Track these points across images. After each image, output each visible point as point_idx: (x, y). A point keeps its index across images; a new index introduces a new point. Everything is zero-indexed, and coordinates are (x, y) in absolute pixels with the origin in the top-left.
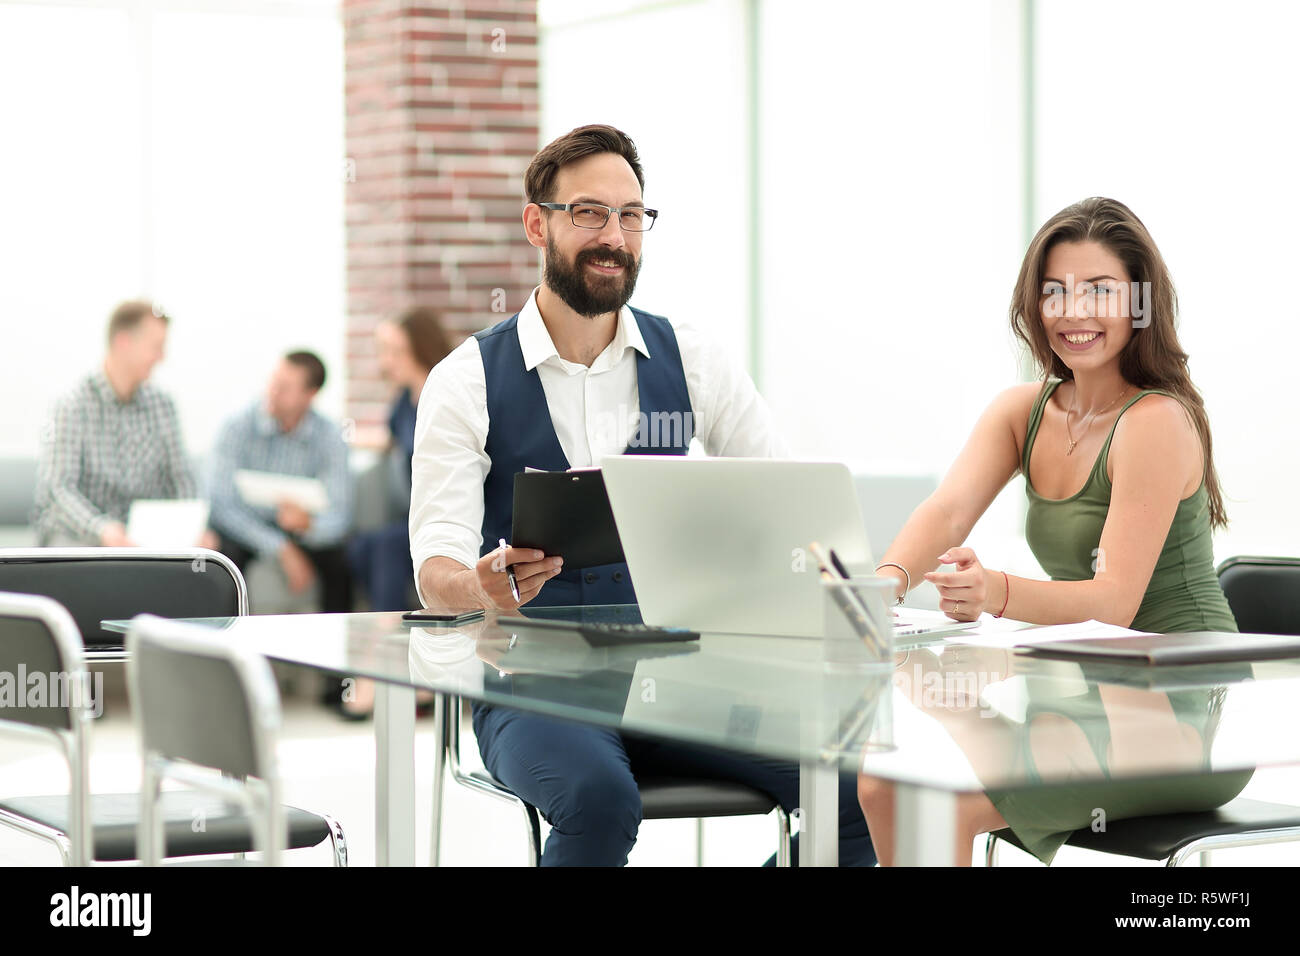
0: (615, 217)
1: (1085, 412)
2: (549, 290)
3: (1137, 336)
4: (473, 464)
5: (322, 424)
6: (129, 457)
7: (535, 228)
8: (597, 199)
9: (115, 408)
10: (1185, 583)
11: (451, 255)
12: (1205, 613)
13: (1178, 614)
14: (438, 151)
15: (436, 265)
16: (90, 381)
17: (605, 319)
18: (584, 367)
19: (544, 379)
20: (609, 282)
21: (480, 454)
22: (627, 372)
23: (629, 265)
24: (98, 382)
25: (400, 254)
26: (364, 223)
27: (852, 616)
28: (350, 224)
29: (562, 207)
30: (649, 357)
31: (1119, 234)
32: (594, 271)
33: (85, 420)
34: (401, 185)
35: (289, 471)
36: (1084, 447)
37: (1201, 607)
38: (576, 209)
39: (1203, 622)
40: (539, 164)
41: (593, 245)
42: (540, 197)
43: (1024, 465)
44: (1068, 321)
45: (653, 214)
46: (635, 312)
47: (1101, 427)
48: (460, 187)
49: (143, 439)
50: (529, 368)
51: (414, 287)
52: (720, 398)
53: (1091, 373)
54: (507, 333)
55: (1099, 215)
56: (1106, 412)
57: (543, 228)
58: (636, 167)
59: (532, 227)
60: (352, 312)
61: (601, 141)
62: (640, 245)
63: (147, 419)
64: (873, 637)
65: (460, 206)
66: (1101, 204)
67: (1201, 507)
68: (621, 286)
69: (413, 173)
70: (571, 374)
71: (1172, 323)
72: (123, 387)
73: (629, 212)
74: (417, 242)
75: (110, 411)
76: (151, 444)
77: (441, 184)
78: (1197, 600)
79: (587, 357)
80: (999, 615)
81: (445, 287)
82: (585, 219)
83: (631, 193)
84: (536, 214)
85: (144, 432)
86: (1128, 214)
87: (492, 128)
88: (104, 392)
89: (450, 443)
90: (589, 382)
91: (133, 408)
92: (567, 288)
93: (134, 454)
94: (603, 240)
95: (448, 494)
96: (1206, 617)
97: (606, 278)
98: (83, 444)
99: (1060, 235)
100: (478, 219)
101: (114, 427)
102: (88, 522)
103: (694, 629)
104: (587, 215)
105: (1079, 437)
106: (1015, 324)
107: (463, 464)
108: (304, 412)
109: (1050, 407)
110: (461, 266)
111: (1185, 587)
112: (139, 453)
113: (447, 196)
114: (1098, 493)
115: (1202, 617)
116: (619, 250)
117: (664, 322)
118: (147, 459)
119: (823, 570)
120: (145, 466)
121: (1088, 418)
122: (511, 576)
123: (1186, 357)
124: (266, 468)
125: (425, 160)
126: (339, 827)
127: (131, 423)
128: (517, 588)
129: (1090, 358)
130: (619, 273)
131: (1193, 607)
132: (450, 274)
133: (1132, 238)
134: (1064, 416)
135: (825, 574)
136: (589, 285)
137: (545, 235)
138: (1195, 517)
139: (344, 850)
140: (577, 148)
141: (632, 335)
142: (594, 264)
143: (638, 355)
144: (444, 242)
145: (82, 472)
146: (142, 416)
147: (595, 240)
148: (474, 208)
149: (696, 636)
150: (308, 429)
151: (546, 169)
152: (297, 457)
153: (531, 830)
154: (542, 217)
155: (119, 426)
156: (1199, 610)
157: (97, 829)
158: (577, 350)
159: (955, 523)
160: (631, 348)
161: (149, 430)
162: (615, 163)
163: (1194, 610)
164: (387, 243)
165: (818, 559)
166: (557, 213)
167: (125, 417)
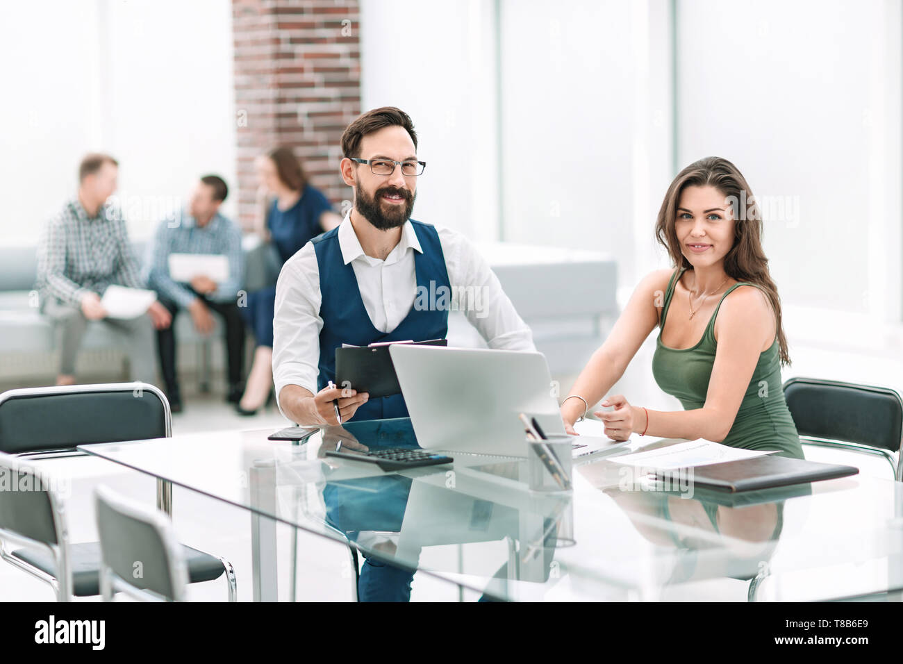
0: (398, 168)
1: (701, 293)
2: (357, 213)
3: (737, 246)
4: (312, 324)
5: (224, 222)
6: (98, 253)
7: (349, 173)
8: (387, 157)
9: (87, 222)
10: (763, 404)
11: (303, 108)
12: (776, 424)
13: (758, 425)
14: (293, 41)
15: (293, 115)
16: (70, 206)
17: (393, 231)
18: (382, 261)
19: (355, 270)
20: (396, 208)
21: (316, 317)
22: (408, 263)
23: (408, 197)
24: (76, 206)
25: (271, 108)
26: (248, 87)
27: (546, 461)
28: (237, 87)
29: (365, 162)
30: (422, 252)
31: (728, 182)
32: (386, 202)
33: (68, 232)
34: (270, 64)
35: (202, 252)
36: (699, 316)
37: (774, 420)
38: (374, 163)
39: (775, 430)
40: (350, 133)
41: (386, 186)
42: (351, 154)
43: (661, 322)
44: (693, 236)
45: (423, 164)
46: (413, 223)
47: (711, 304)
48: (308, 64)
49: (106, 240)
50: (346, 263)
51: (280, 130)
52: (468, 277)
53: (705, 269)
54: (332, 240)
55: (714, 169)
56: (713, 294)
57: (353, 174)
58: (412, 134)
59: (346, 173)
60: (240, 145)
61: (391, 118)
62: (415, 184)
63: (109, 227)
64: (560, 474)
65: (308, 77)
66: (716, 163)
67: (774, 356)
68: (403, 211)
69: (278, 56)
70: (373, 265)
71: (759, 238)
72: (92, 209)
73: (407, 164)
74: (281, 100)
75: (84, 225)
76: (111, 243)
77: (296, 63)
78: (771, 415)
79: (383, 254)
80: (643, 434)
81: (300, 129)
82: (380, 169)
83: (408, 151)
84: (349, 165)
85: (107, 235)
86: (733, 169)
88: (79, 213)
89: (298, 311)
90: (384, 270)
91: (99, 221)
92: (369, 213)
93: (101, 250)
94: (392, 182)
95: (297, 344)
96: (777, 426)
97: (394, 206)
98: (67, 248)
99: (690, 180)
100: (320, 85)
101: (88, 235)
102: (72, 293)
103: (449, 455)
104: (381, 166)
105: (696, 309)
106: (658, 236)
107: (305, 325)
108: (213, 215)
109: (678, 287)
110: (310, 115)
111: (763, 407)
112: (104, 249)
113: (300, 70)
114: (708, 347)
115: (774, 426)
116: (402, 188)
117: (431, 228)
118: (109, 253)
119: (528, 432)
120: (109, 258)
121: (703, 297)
122: (336, 407)
123: (766, 260)
124: (188, 251)
125: (285, 47)
126: (230, 565)
127: (98, 231)
128: (340, 415)
129: (705, 259)
130: (402, 203)
131: (769, 420)
132: (302, 121)
133: (735, 185)
134: (687, 293)
135: (529, 435)
136: (384, 210)
137: (355, 179)
138: (770, 362)
139: (234, 580)
140: (374, 123)
141: (412, 239)
142: (386, 198)
143: (416, 252)
144: (299, 100)
145: (67, 265)
146: (105, 225)
147: (387, 182)
148: (317, 78)
149: (451, 460)
150: (215, 225)
151: (355, 137)
152: (208, 243)
153: (353, 558)
154: (353, 167)
155: (91, 233)
156: (772, 422)
157: (76, 575)
158: (376, 250)
159: (618, 364)
160: (410, 248)
161: (110, 234)
162: (399, 132)
163: (768, 422)
164: (262, 101)
165: (524, 424)
166: (362, 165)
167: (95, 227)
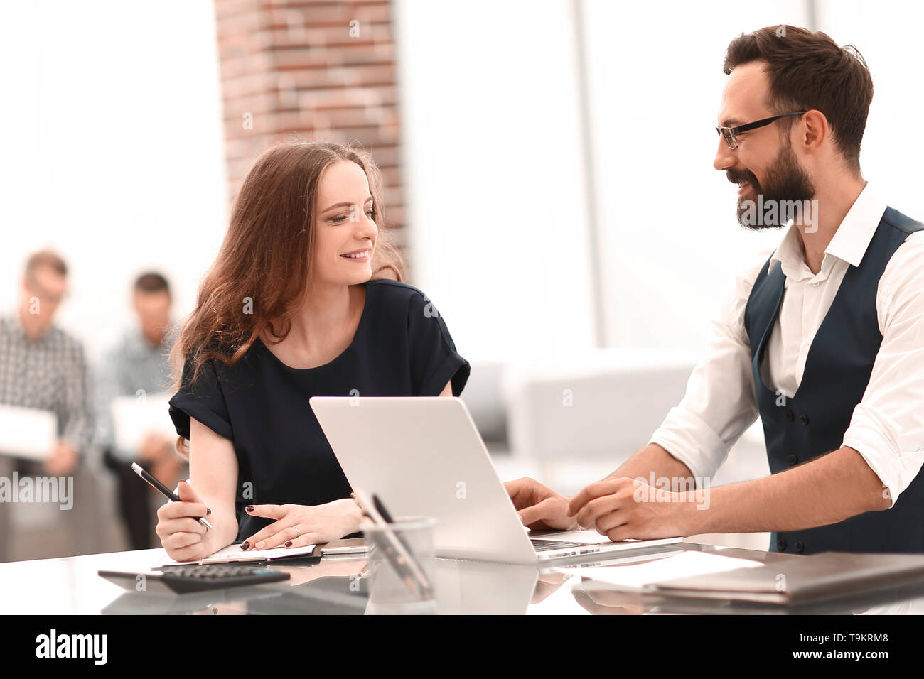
14: (299, 89)
26: (239, 159)
27: (392, 558)
64: (414, 577)
69: (278, 110)
87: (348, 65)
125: (288, 98)
135: (366, 520)
